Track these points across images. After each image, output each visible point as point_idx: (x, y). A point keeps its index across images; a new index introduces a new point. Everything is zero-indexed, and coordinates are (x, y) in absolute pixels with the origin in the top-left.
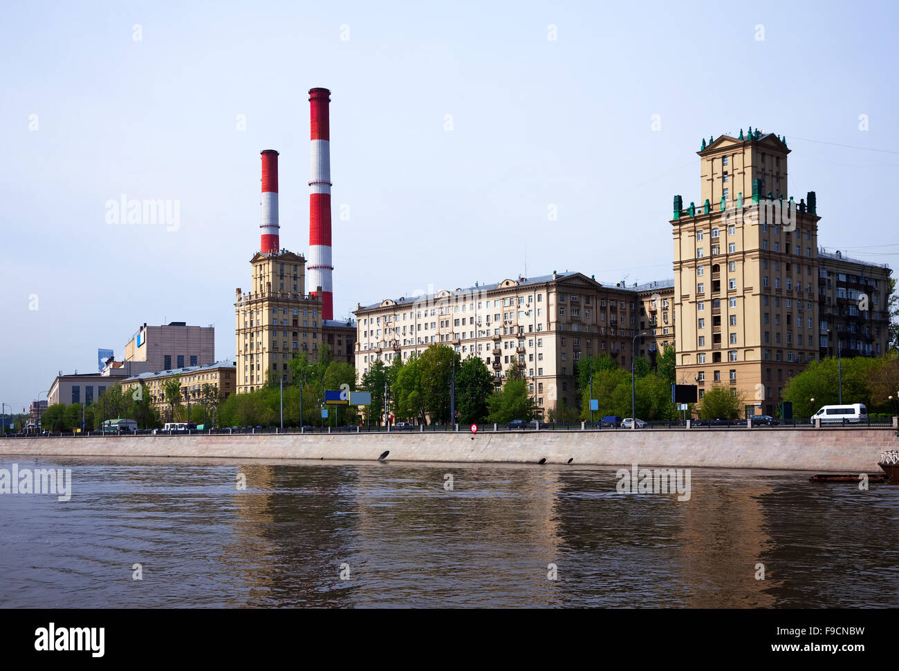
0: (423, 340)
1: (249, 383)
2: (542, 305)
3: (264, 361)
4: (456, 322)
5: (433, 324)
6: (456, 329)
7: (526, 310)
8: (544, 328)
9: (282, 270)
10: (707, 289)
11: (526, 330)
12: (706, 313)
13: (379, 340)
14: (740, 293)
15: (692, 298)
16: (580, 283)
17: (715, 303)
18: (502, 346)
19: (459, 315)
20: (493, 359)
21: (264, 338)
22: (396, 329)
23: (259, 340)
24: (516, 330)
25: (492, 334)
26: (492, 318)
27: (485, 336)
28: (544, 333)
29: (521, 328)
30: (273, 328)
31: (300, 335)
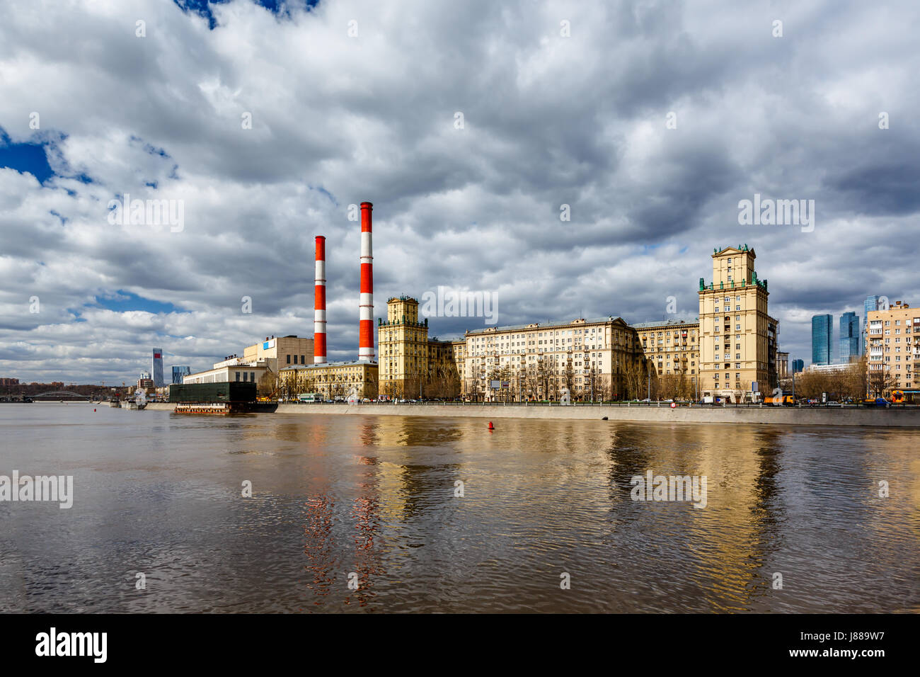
0: (516, 351)
1: (389, 373)
2: (602, 334)
3: (401, 361)
4: (540, 342)
5: (523, 343)
6: (540, 346)
7: (591, 337)
8: (603, 347)
9: (408, 309)
10: (722, 329)
11: (591, 348)
12: (721, 342)
13: (483, 351)
14: (743, 332)
15: (712, 334)
16: (619, 323)
17: (727, 337)
18: (573, 356)
19: (543, 338)
20: (566, 363)
21: (401, 348)
22: (497, 345)
23: (397, 348)
24: (583, 348)
25: (566, 349)
26: (566, 341)
27: (561, 350)
28: (604, 350)
29: (587, 347)
30: (406, 342)
31: (418, 346)
